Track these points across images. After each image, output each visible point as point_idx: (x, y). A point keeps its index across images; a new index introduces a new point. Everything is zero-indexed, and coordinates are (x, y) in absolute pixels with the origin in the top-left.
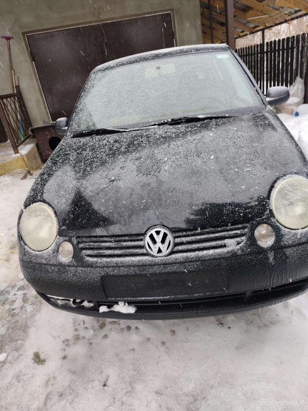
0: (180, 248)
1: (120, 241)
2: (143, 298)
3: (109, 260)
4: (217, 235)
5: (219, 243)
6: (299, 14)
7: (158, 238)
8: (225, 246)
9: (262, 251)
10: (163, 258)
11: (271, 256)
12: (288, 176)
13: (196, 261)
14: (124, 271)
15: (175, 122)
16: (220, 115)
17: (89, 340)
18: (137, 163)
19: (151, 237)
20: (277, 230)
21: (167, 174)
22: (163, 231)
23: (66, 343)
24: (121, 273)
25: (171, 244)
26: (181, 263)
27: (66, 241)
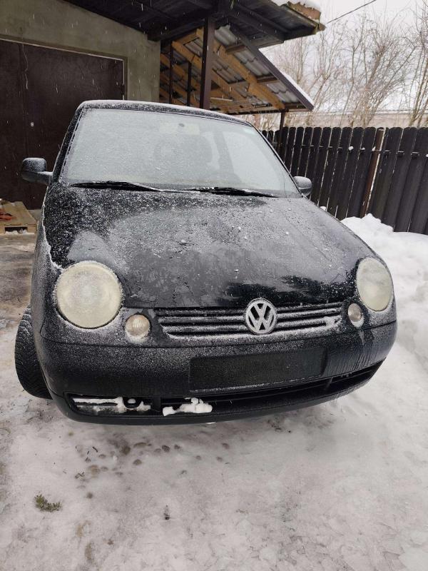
0: (283, 324)
1: (214, 315)
2: (234, 388)
3: (201, 338)
4: (317, 312)
5: (319, 320)
6: (270, 108)
7: (261, 312)
8: (324, 324)
9: (355, 330)
10: (265, 336)
11: (361, 335)
12: (368, 259)
13: (300, 339)
14: (221, 352)
15: (218, 191)
16: (266, 194)
17: (114, 469)
18: (205, 227)
19: (253, 310)
20: (364, 310)
21: (250, 244)
22: (266, 304)
23: (80, 477)
24: (217, 354)
25: (275, 320)
26: (286, 342)
27: (138, 314)
